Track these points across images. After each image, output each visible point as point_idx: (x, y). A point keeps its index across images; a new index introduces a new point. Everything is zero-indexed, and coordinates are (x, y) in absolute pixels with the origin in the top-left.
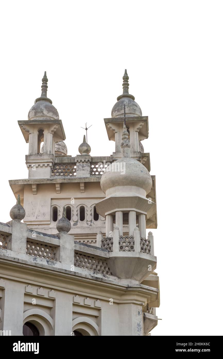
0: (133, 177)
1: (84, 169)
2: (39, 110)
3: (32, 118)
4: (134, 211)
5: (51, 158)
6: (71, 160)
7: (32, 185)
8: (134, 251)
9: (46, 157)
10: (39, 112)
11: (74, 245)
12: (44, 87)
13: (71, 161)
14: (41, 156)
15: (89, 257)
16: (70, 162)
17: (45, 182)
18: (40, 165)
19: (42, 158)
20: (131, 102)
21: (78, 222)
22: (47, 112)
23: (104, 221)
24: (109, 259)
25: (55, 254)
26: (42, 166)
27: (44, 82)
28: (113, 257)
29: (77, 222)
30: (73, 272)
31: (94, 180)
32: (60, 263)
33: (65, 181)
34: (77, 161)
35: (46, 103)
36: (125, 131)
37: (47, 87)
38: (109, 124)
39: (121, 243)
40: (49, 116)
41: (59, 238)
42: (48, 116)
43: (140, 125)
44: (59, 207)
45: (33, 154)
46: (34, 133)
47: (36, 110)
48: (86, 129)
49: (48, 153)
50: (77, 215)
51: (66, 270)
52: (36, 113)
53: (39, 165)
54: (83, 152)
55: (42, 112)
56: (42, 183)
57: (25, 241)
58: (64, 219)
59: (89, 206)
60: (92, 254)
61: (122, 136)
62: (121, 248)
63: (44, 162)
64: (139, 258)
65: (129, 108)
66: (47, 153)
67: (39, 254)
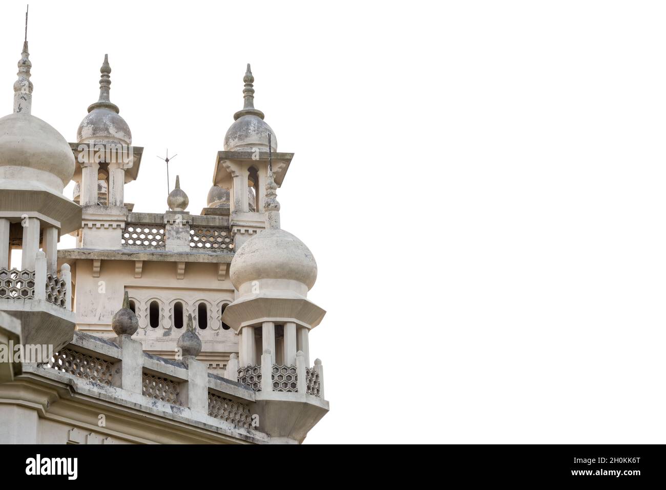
0: (293, 264)
1: (179, 236)
2: (102, 126)
3: (87, 138)
4: (294, 323)
5: (124, 215)
6: (155, 219)
7: (94, 261)
8: (297, 391)
9: (115, 212)
10: (101, 130)
11: (207, 379)
12: (105, 83)
13: (155, 221)
14: (106, 210)
15: (225, 399)
16: (153, 222)
17: (118, 258)
18: (104, 225)
19: (109, 213)
20: (262, 125)
21: (172, 330)
22: (116, 131)
23: (217, 331)
24: (255, 402)
25: (177, 394)
26: (100, 226)
27: (106, 73)
28: (263, 401)
29: (170, 329)
30: (215, 428)
31: (204, 259)
32: (189, 410)
33: (155, 258)
34: (168, 222)
35: (112, 113)
36: (272, 183)
37: (109, 82)
38: (226, 161)
39: (276, 378)
40: (118, 137)
41: (186, 367)
42: (116, 138)
43: (279, 168)
44: (138, 302)
45: (91, 204)
46: (91, 166)
47: (96, 126)
48: (167, 160)
49: (118, 204)
50: (170, 317)
51: (205, 424)
52: (95, 131)
53: (101, 225)
54: (176, 206)
55: (107, 129)
56: (113, 258)
57: (140, 373)
58: (192, 335)
59: (191, 303)
60: (231, 395)
61: (267, 190)
62: (276, 385)
63: (112, 221)
64: (306, 404)
65: (259, 134)
66: (116, 205)
67: (156, 394)
